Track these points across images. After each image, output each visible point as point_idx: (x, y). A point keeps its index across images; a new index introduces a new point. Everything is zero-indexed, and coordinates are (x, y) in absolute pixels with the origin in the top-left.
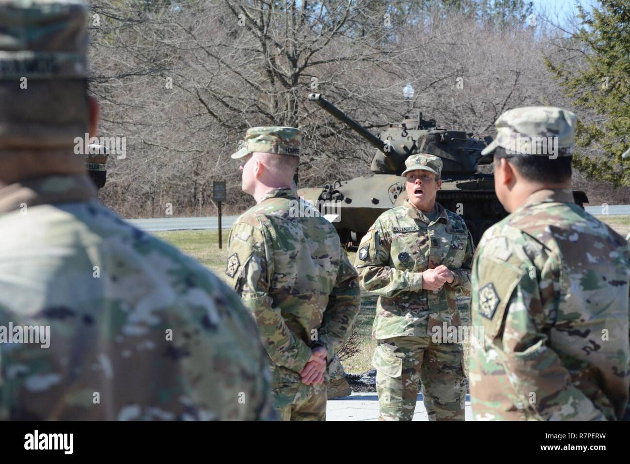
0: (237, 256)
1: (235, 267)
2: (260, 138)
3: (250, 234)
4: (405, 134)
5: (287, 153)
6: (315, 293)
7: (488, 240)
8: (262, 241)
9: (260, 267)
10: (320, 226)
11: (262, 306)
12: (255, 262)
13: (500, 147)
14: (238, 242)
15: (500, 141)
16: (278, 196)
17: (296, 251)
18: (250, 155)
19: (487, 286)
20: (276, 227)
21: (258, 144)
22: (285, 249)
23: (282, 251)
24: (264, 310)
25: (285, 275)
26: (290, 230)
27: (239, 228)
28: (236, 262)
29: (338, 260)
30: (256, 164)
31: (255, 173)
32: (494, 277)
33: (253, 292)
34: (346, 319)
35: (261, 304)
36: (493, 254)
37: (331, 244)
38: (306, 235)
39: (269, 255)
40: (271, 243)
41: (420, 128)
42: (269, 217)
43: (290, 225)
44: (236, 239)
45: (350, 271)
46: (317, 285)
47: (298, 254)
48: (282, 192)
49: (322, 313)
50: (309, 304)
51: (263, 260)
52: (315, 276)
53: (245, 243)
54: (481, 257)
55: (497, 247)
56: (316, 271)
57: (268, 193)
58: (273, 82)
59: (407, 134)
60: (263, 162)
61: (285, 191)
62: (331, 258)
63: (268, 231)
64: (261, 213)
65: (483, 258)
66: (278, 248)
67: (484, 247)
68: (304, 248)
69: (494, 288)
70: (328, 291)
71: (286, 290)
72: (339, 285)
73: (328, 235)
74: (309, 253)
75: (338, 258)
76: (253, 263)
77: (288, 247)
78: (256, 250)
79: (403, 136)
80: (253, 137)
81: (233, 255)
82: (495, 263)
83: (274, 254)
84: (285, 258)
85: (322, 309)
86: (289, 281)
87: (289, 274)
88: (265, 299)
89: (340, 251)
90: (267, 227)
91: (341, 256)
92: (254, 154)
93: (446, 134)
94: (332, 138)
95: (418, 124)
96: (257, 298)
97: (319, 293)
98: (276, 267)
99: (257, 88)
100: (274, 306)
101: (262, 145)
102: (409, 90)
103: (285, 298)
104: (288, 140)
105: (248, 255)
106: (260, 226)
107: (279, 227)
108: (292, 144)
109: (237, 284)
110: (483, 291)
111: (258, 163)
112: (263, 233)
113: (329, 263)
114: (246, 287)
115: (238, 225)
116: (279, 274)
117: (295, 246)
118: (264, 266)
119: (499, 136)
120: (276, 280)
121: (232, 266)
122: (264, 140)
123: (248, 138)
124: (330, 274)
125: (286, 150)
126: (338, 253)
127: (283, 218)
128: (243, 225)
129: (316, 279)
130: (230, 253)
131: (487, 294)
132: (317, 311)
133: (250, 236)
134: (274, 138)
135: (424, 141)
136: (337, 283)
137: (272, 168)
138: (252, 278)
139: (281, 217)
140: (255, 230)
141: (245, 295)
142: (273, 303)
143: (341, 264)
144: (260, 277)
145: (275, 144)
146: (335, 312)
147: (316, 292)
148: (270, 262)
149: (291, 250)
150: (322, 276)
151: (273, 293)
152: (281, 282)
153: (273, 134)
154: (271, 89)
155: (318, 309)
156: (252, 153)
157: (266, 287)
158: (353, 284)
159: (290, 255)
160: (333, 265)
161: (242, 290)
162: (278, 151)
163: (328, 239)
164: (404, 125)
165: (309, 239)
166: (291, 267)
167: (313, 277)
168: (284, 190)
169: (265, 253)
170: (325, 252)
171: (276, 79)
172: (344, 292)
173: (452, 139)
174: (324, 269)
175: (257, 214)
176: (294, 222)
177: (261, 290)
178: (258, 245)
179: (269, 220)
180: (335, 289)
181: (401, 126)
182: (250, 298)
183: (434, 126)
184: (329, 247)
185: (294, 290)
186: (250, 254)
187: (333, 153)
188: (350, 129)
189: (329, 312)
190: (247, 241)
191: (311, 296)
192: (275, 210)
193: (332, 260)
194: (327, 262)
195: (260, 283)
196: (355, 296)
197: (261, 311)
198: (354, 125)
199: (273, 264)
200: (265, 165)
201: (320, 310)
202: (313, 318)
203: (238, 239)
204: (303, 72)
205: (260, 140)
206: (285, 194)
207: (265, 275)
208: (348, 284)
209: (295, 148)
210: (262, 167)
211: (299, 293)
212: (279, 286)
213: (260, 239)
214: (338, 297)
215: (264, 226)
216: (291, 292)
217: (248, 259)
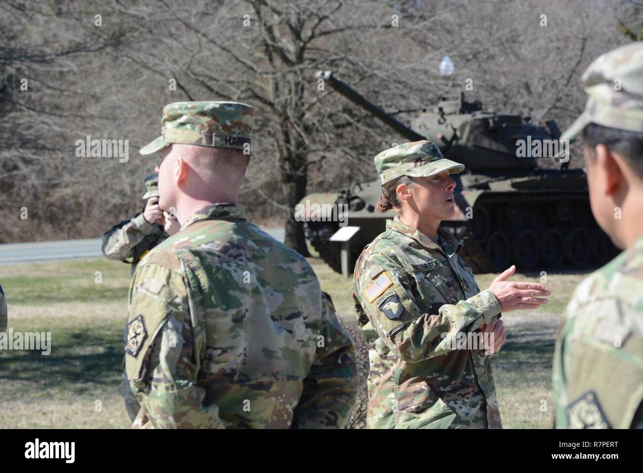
0: (143, 321)
1: (140, 339)
2: (182, 120)
3: (164, 281)
4: (442, 121)
5: (228, 146)
6: (277, 379)
7: (581, 306)
8: (185, 294)
9: (182, 338)
10: (285, 266)
11: (185, 404)
12: (172, 330)
13: (593, 125)
14: (145, 296)
15: (593, 112)
16: (214, 216)
17: (243, 309)
18: (168, 149)
19: (583, 397)
20: (208, 269)
21: (180, 131)
22: (224, 307)
23: (218, 310)
24: (188, 411)
25: (224, 351)
26: (233, 274)
27: (146, 271)
28: (140, 330)
29: (317, 320)
30: (176, 163)
31: (176, 178)
32: (597, 380)
33: (169, 381)
34: (333, 417)
35: (182, 402)
36: (593, 332)
37: (305, 294)
38: (263, 282)
39: (197, 316)
40: (201, 297)
41: (462, 112)
42: (196, 253)
43: (234, 265)
44: (142, 291)
45: (338, 338)
46: (281, 365)
47: (247, 315)
48: (221, 210)
49: (290, 410)
50: (267, 398)
51: (187, 326)
52: (276, 349)
53: (156, 297)
54: (569, 339)
55: (600, 320)
56: (279, 341)
57: (198, 213)
58: (271, 60)
59: (445, 120)
60: (188, 159)
61: (226, 209)
62: (305, 318)
63: (195, 277)
64: (185, 247)
65: (574, 341)
66: (213, 306)
67: (574, 319)
68: (258, 303)
69: (597, 402)
70: (302, 373)
71: (228, 375)
72: (322, 361)
73: (300, 280)
74: (268, 311)
75: (319, 317)
76: (169, 331)
77: (229, 302)
78: (174, 310)
79: (440, 123)
80: (174, 118)
81: (136, 319)
82: (597, 351)
83: (205, 316)
84: (224, 321)
85: (291, 404)
86: (233, 361)
87: (232, 348)
88: (191, 392)
89: (321, 305)
90: (193, 270)
91: (324, 313)
92: (174, 147)
93: (496, 119)
94: (349, 129)
95: (459, 107)
96: (176, 391)
97: (285, 378)
98: (208, 336)
99: (252, 68)
100: (207, 403)
101: (186, 132)
102: (447, 66)
103: (227, 389)
104: (228, 123)
105: (160, 319)
106: (181, 269)
107: (214, 270)
108: (236, 130)
109: (142, 368)
110: (577, 407)
111: (179, 161)
112: (186, 280)
113: (303, 327)
114: (159, 372)
115: (145, 268)
116: (216, 349)
117: (242, 301)
118: (187, 337)
119: (590, 104)
120: (210, 358)
121: (135, 337)
122: (189, 123)
123: (165, 121)
124: (304, 344)
125: (226, 140)
126: (318, 309)
127: (222, 255)
128: (153, 266)
129: (280, 354)
130: (131, 315)
131: (583, 415)
132: (281, 408)
133: (164, 286)
134: (205, 120)
135: (467, 129)
136: (317, 358)
137: (204, 171)
138: (168, 358)
139: (217, 253)
140: (173, 275)
141: (156, 387)
142: (206, 398)
143: (323, 327)
144: (181, 356)
145: (206, 130)
146: (315, 406)
147: (279, 376)
148: (199, 328)
149: (233, 308)
150: (291, 348)
151: (206, 381)
152: (218, 362)
153: (203, 113)
154: (270, 68)
155: (284, 404)
156: (171, 145)
157: (192, 371)
158: (345, 358)
159: (233, 316)
160: (309, 330)
161: (151, 379)
162: (212, 143)
163: (301, 286)
164: (441, 109)
165: (268, 287)
166: (235, 337)
167: (275, 352)
168: (224, 206)
169: (189, 313)
170: (297, 308)
171: (274, 55)
172: (330, 373)
173: (504, 125)
174: (293, 337)
175: (177, 248)
176: (241, 260)
177: (184, 378)
178: (178, 300)
179: (198, 259)
180: (314, 367)
181: (436, 110)
182: (164, 391)
183: (480, 109)
184: (302, 299)
185: (242, 374)
186: (164, 316)
187: (351, 148)
188: (372, 116)
189: (305, 405)
190: (159, 293)
191: (270, 384)
192: (209, 240)
193: (307, 320)
194: (298, 325)
195: (182, 366)
196: (349, 379)
197: (184, 414)
198: (377, 112)
199: (204, 333)
200: (191, 165)
201: (288, 406)
202: (275, 418)
203: (144, 291)
204: (309, 45)
205: (182, 124)
206: (227, 213)
207: (190, 351)
208: (337, 359)
209: (241, 136)
210: (185, 167)
211: (250, 380)
212: (215, 369)
213: (181, 291)
214: (320, 381)
215: (187, 269)
216: (236, 378)
217: (161, 325)
